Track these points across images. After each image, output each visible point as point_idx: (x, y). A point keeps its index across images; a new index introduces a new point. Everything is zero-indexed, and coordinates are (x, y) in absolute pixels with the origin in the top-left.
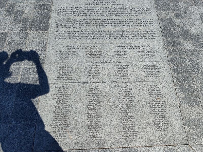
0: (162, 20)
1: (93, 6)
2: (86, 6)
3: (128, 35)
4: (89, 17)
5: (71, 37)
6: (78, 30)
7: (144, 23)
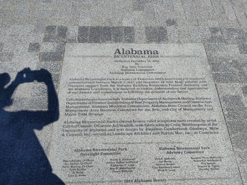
0: (225, 100)
1: (121, 76)
2: (111, 76)
3: (175, 127)
4: (115, 96)
5: (88, 133)
6: (98, 118)
7: (197, 104)
